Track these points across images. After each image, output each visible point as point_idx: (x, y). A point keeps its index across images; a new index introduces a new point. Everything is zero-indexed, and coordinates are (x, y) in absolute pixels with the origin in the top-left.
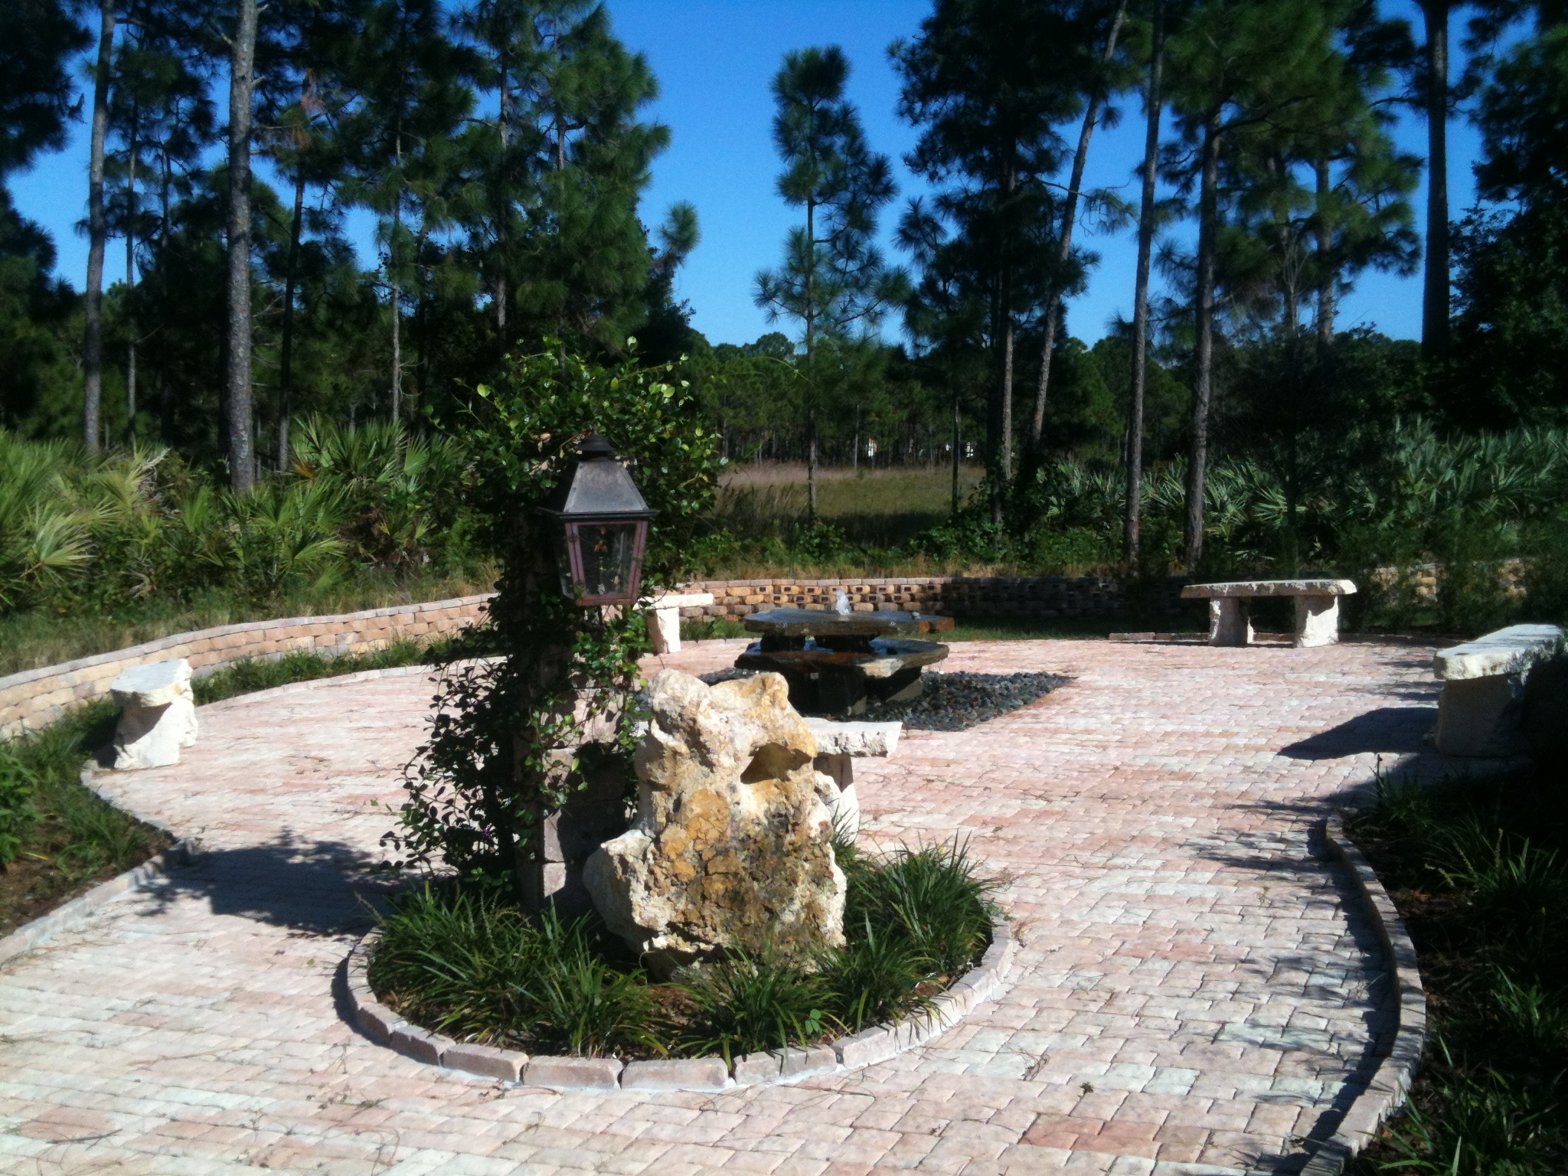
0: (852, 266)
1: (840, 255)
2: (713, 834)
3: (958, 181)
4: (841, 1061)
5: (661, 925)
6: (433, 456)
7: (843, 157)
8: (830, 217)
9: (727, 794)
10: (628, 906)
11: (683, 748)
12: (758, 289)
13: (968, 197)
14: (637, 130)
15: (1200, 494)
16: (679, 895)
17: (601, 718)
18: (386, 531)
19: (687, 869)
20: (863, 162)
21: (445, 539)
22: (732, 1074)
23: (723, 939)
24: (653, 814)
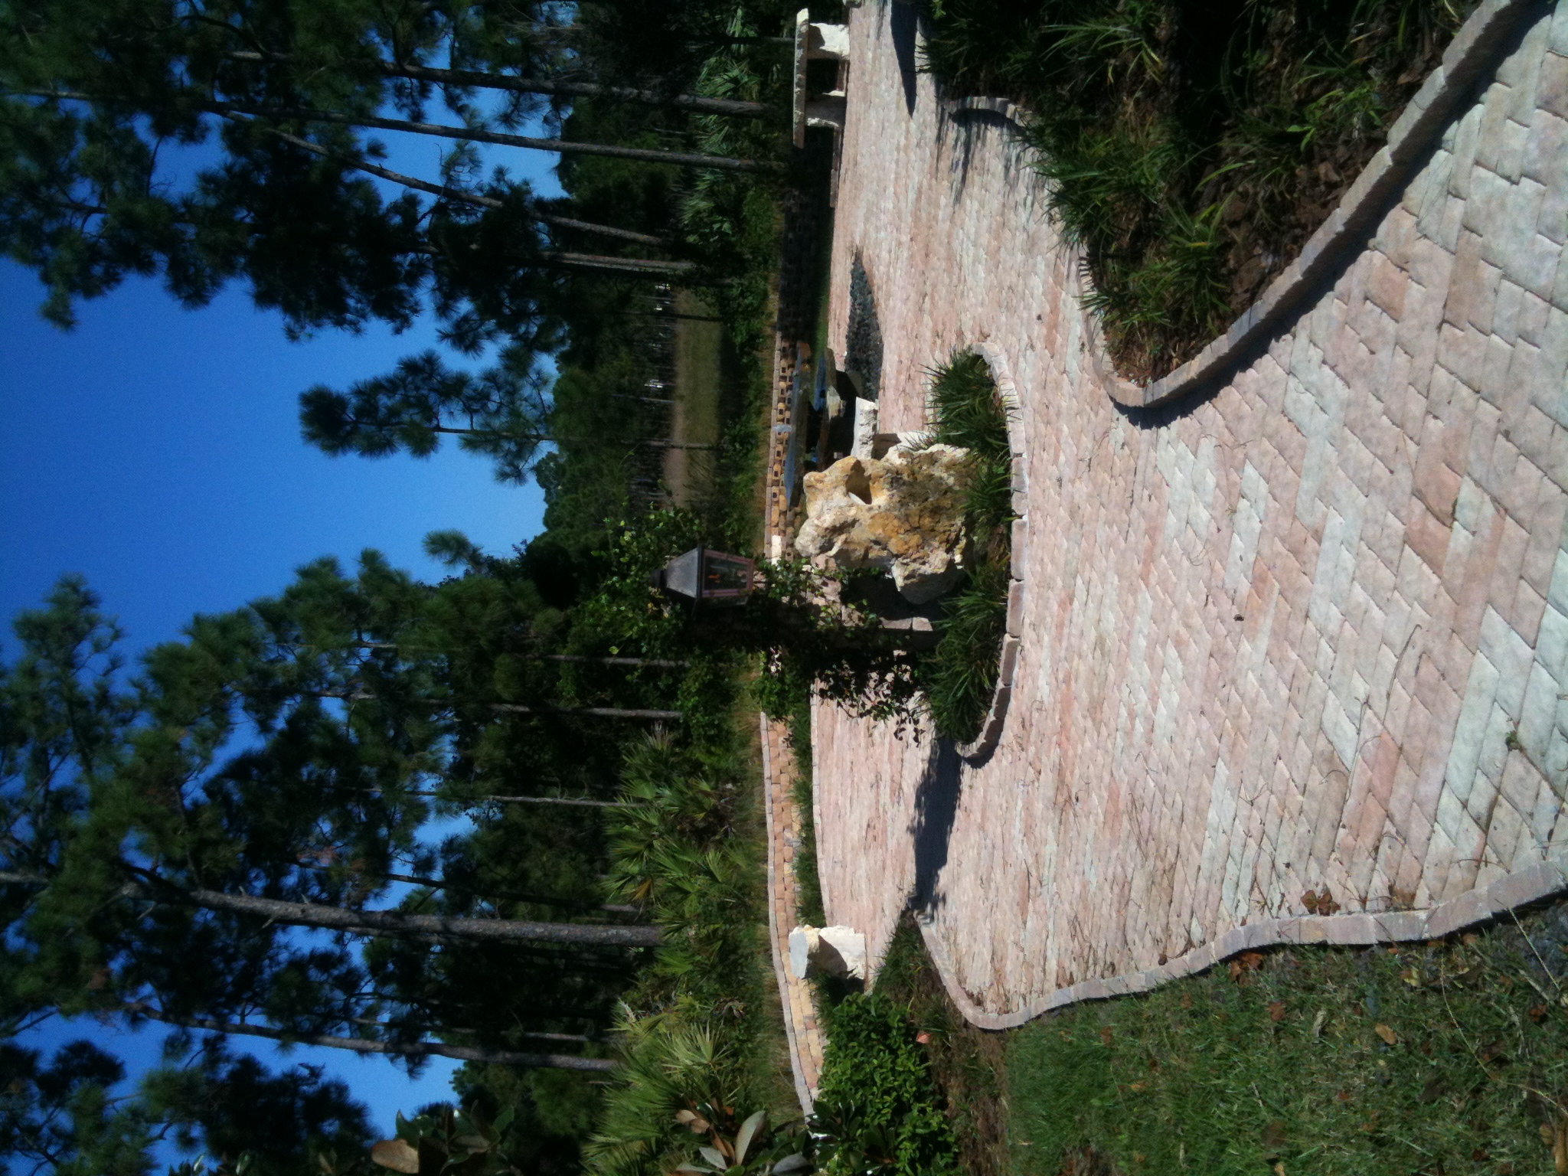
0: (496, 397)
1: (484, 406)
2: (896, 522)
3: (425, 294)
4: (1020, 455)
5: (946, 556)
6: (641, 776)
7: (398, 397)
8: (451, 413)
9: (873, 513)
10: (934, 575)
11: (843, 537)
12: (510, 481)
13: (438, 288)
14: (364, 579)
15: (718, 102)
16: (930, 545)
17: (825, 589)
18: (702, 815)
19: (915, 539)
20: (403, 380)
21: (712, 767)
22: (1021, 517)
23: (959, 521)
24: (882, 559)
